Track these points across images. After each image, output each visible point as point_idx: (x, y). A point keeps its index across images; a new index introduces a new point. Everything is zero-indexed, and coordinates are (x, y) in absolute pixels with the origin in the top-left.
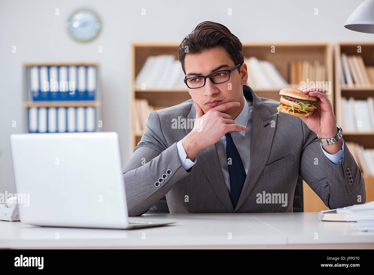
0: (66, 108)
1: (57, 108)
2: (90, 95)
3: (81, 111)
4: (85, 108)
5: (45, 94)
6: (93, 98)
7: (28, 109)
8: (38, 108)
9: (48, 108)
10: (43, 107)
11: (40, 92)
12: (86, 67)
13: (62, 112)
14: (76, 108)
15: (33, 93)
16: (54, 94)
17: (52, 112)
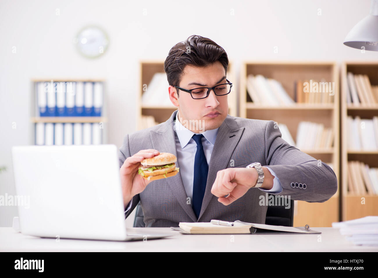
0: (73, 124)
1: (64, 124)
2: (97, 111)
3: (87, 127)
4: (92, 124)
5: (52, 110)
6: (99, 115)
7: (36, 124)
8: (45, 124)
9: (54, 124)
10: (49, 123)
11: (47, 108)
12: (93, 83)
13: (68, 127)
14: (83, 124)
15: (40, 108)
16: (61, 110)
17: (59, 128)
